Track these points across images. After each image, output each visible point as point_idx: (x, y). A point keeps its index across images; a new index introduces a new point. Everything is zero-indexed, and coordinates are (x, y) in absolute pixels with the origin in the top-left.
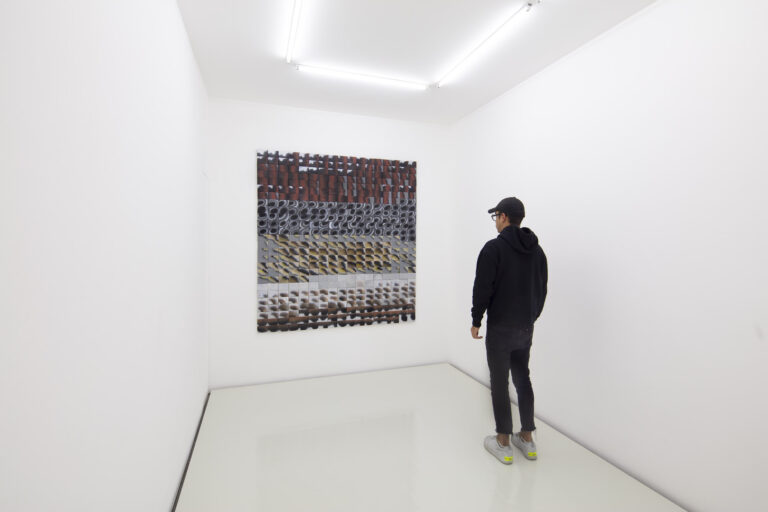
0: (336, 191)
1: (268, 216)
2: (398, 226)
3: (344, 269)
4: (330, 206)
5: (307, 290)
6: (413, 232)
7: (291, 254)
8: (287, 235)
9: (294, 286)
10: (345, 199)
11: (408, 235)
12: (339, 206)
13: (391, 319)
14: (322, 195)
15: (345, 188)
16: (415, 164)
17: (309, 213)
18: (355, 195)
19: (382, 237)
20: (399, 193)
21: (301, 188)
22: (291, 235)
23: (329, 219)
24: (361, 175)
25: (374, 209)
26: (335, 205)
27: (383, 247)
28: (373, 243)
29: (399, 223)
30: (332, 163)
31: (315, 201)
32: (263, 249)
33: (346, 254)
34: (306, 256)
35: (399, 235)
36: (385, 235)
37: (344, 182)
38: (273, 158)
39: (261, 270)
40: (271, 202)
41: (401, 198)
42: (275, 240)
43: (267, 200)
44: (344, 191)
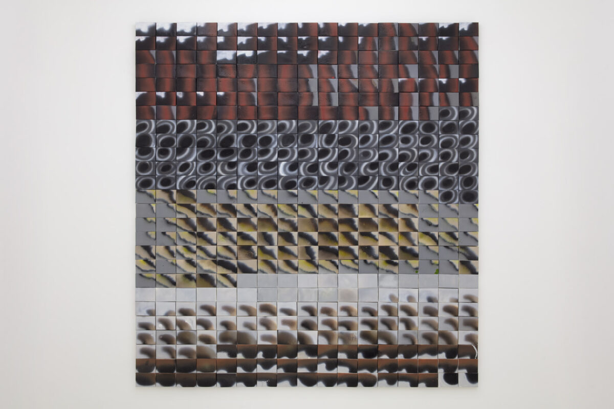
0: (295, 96)
1: (155, 151)
2: (434, 169)
3: (311, 261)
4: (281, 128)
5: (233, 305)
6: (471, 182)
7: (199, 230)
8: (193, 191)
9: (207, 295)
10: (314, 114)
11: (459, 188)
12: (299, 128)
13: (420, 376)
14: (265, 106)
15: (314, 88)
16: (474, 28)
17: (237, 144)
18: (335, 103)
19: (396, 193)
20: (436, 96)
21: (221, 94)
22: (200, 191)
23: (279, 156)
24: (348, 60)
25: (377, 132)
26: (291, 125)
27: (399, 214)
28: (376, 206)
29: (436, 161)
30: (285, 39)
31: (249, 120)
32: (145, 219)
33: (316, 230)
34: (230, 233)
35: (438, 189)
36: (403, 189)
37: (312, 77)
38: (166, 37)
39: (142, 260)
40: (162, 124)
41: (441, 105)
42: (169, 201)
43: (153, 122)
44: (312, 96)
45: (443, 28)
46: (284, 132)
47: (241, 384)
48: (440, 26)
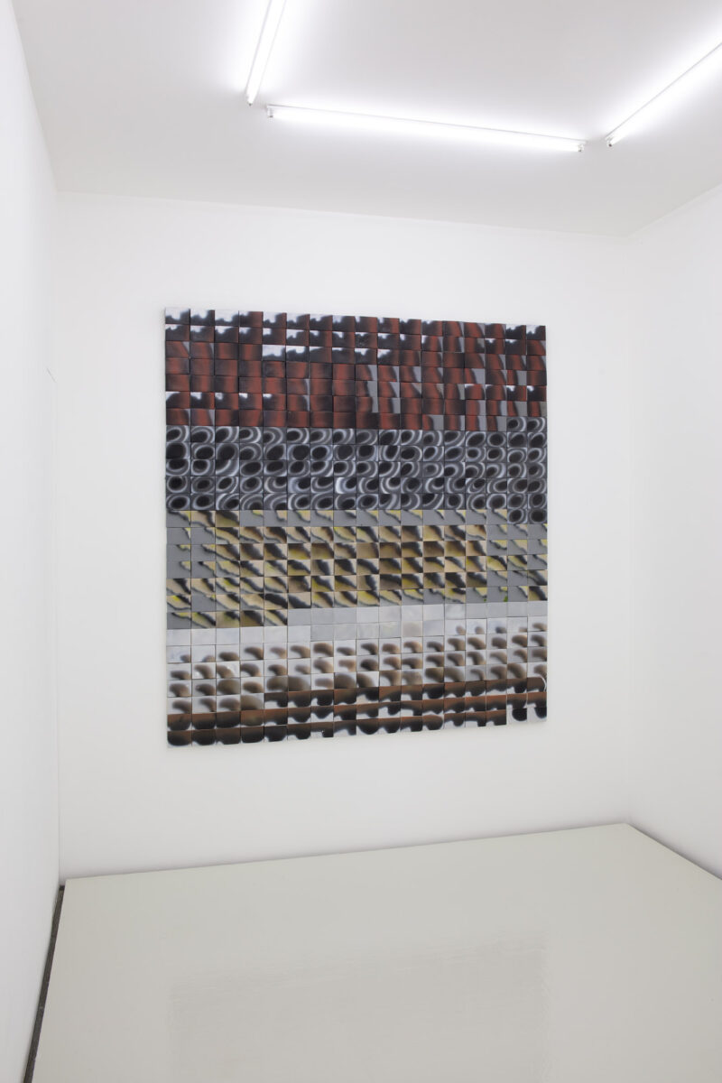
0: (351, 402)
1: (190, 465)
2: (502, 486)
3: (372, 592)
4: (337, 437)
5: (283, 645)
6: (540, 499)
7: (243, 558)
8: (236, 512)
9: (253, 635)
10: (373, 421)
11: (528, 507)
12: (358, 438)
13: (489, 714)
14: (318, 412)
15: (373, 392)
16: (541, 331)
17: (286, 456)
18: (397, 410)
19: (463, 512)
20: (504, 404)
21: (268, 396)
22: (243, 511)
23: (335, 471)
24: (410, 361)
25: (443, 444)
26: (349, 435)
27: (467, 536)
28: (442, 528)
29: (505, 477)
30: (340, 334)
31: (301, 428)
32: (178, 546)
33: (377, 556)
34: (280, 561)
35: (506, 508)
36: (470, 508)
37: (371, 380)
38: (202, 327)
39: (174, 596)
40: (198, 431)
41: (509, 415)
42: (207, 524)
43: (187, 428)
44: (371, 401)
45: (510, 329)
46: (341, 442)
47: (293, 737)
48: (507, 328)
